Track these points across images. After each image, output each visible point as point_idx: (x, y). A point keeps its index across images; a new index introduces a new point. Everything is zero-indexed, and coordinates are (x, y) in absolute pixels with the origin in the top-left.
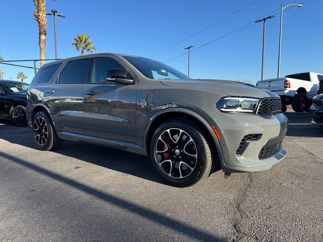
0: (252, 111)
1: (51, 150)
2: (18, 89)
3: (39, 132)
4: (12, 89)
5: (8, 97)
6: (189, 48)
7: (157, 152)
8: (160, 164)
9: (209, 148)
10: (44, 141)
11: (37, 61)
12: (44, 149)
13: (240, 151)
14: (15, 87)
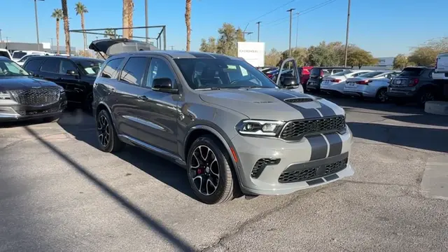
0: (275, 134)
1: (112, 152)
2: (94, 70)
3: (103, 131)
4: (86, 69)
5: (83, 79)
6: (291, 10)
7: (192, 167)
8: (193, 179)
9: (229, 169)
10: (106, 142)
11: (117, 29)
12: (106, 150)
13: (257, 174)
14: (91, 67)
